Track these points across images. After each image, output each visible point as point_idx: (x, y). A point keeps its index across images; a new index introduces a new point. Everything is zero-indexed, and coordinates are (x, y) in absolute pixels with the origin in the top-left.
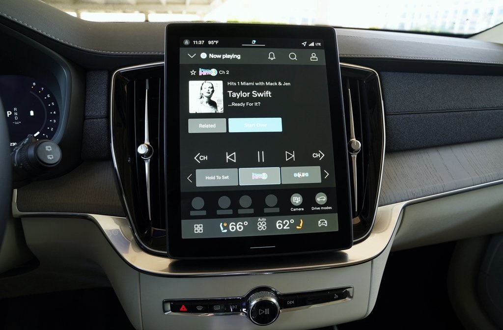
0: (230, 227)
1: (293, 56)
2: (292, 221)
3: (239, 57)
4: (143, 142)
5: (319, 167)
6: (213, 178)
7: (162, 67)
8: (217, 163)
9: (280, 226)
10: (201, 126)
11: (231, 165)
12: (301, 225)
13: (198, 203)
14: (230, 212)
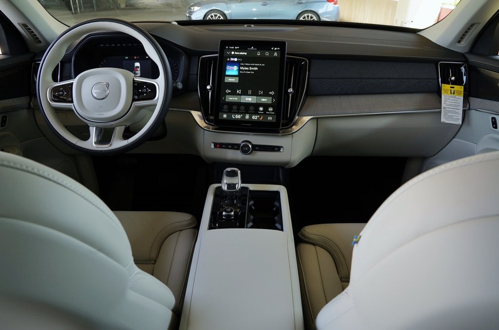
0: (236, 116)
1: (267, 54)
2: (259, 116)
3: (246, 54)
4: (209, 85)
5: (271, 98)
6: (232, 99)
7: (217, 56)
8: (233, 93)
9: (254, 118)
10: (229, 80)
11: (239, 94)
12: (261, 118)
13: (226, 107)
14: (237, 111)
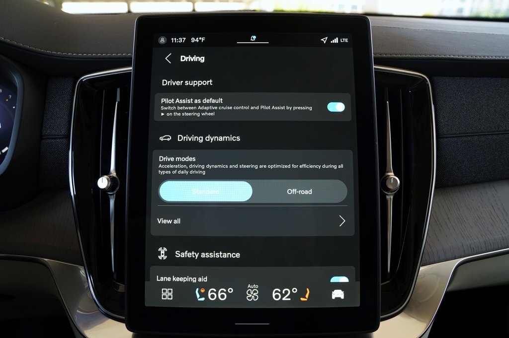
0: (209, 295)
2: (295, 290)
9: (277, 296)
12: (307, 296)
